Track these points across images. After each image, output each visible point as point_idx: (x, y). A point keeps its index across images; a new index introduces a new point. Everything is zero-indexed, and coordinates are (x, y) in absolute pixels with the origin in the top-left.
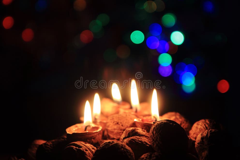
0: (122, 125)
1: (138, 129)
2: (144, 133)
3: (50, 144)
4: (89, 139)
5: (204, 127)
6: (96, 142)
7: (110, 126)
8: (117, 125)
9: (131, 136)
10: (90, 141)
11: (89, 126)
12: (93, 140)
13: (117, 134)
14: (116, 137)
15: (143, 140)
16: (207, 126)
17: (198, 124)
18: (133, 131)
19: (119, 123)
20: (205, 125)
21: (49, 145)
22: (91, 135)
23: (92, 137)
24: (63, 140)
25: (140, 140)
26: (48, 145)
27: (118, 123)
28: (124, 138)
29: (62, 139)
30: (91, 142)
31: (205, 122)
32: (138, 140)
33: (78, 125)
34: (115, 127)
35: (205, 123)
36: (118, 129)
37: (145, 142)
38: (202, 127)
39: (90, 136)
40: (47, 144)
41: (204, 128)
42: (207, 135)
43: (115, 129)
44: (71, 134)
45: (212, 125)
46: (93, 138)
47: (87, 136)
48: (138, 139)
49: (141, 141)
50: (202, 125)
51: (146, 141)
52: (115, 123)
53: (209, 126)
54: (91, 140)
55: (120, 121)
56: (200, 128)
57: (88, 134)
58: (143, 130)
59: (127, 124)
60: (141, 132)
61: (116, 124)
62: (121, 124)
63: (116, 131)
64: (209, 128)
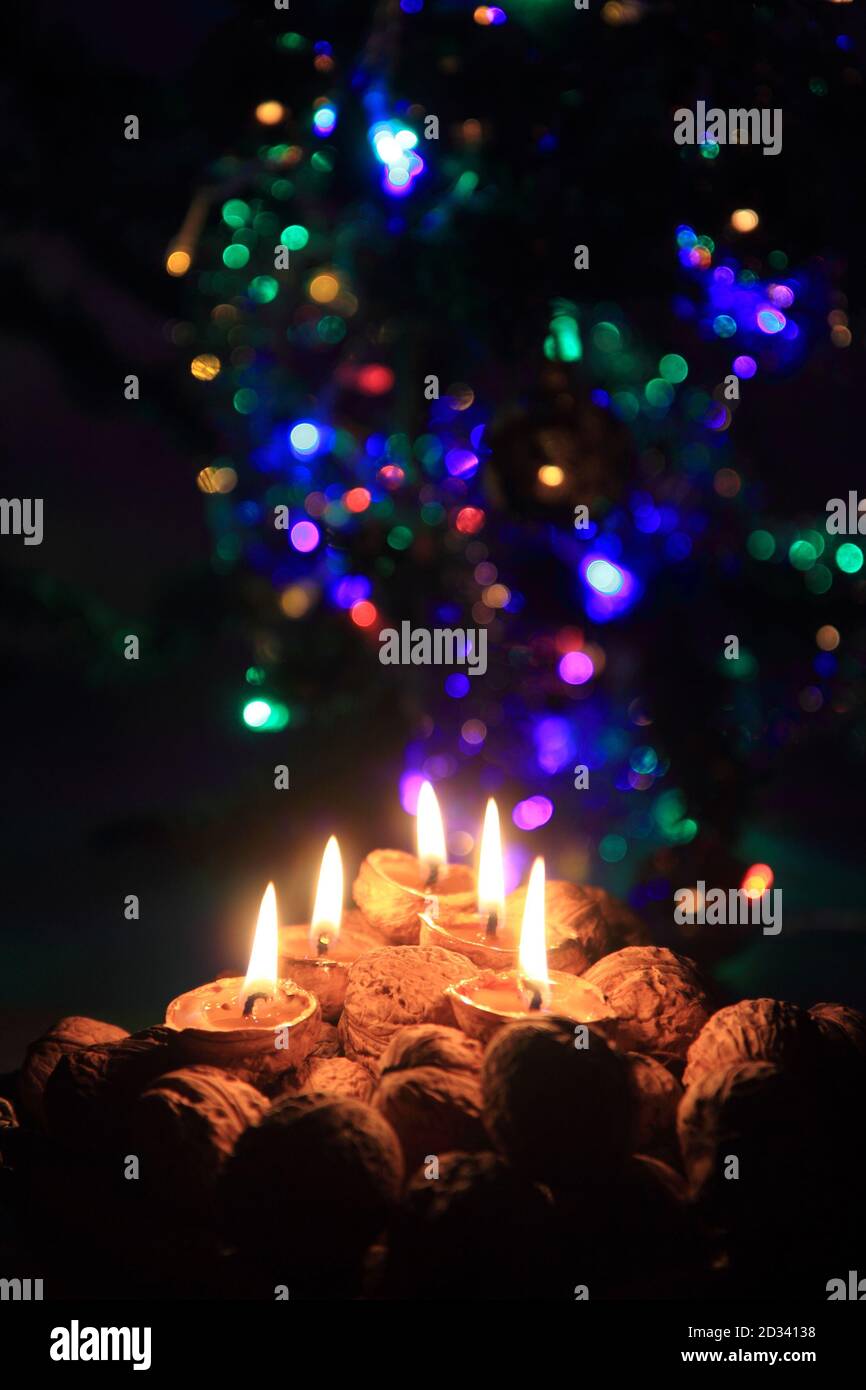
0: (402, 1003)
1: (447, 1039)
2: (468, 1056)
3: (100, 1058)
4: (250, 1058)
5: (741, 1040)
6: (284, 1068)
7: (356, 998)
8: (384, 998)
9: (414, 1066)
10: (256, 1063)
11: (264, 996)
12: (268, 1059)
13: (379, 1036)
14: (373, 1046)
15: (454, 1090)
16: (752, 1036)
17: (720, 1023)
18: (426, 1042)
19: (393, 991)
20: (744, 1032)
21: (96, 1064)
22: (256, 1043)
23: (264, 1049)
24: (157, 1043)
25: (442, 1087)
26: (89, 1063)
27: (386, 990)
28: (387, 1071)
29: (152, 1040)
30: (261, 1068)
31: (750, 1017)
32: (433, 1086)
33: (225, 983)
34: (374, 1005)
35: (747, 1023)
36: (383, 1016)
37: (463, 1099)
38: (729, 1041)
39: (252, 1046)
40: (89, 1059)
41: (737, 1044)
42: (719, 1092)
43: (371, 1015)
44: (179, 1030)
45: (775, 1033)
46: (267, 1051)
47: (243, 1044)
48: (436, 1082)
49: (445, 1094)
50: (734, 1032)
51: (469, 1094)
52: (376, 986)
53: (760, 1037)
54: (262, 1058)
55: (394, 983)
56: (723, 1043)
57: (245, 1036)
58: (471, 1041)
59: (420, 999)
60: (455, 1052)
61: (377, 993)
62: (397, 997)
63: (375, 1023)
64: (760, 1046)
